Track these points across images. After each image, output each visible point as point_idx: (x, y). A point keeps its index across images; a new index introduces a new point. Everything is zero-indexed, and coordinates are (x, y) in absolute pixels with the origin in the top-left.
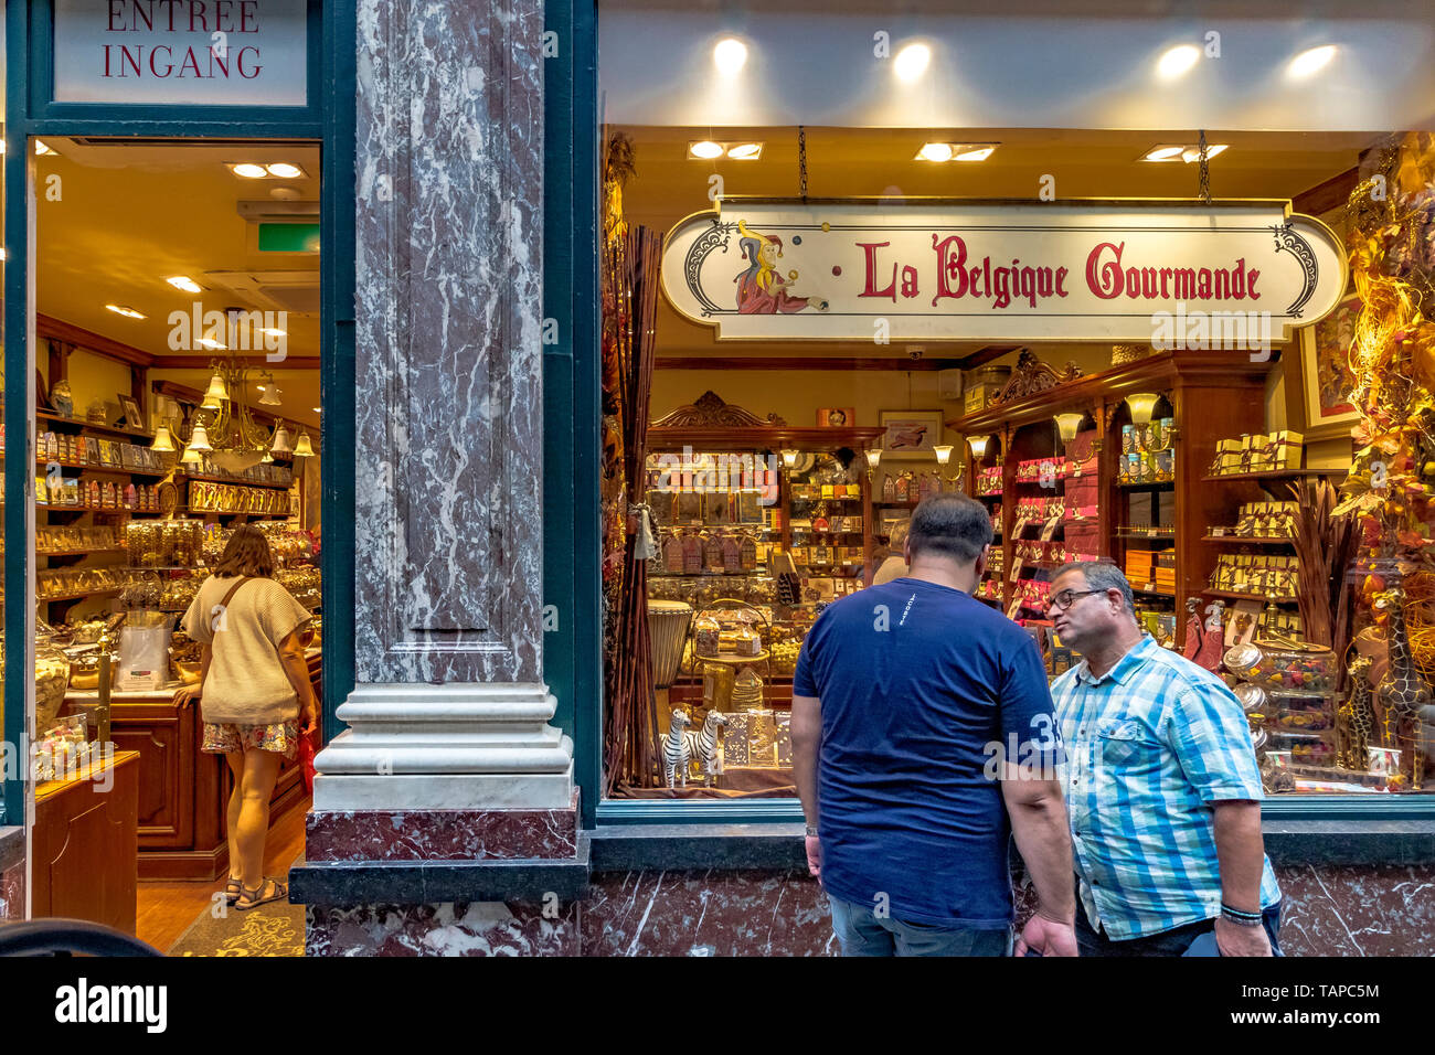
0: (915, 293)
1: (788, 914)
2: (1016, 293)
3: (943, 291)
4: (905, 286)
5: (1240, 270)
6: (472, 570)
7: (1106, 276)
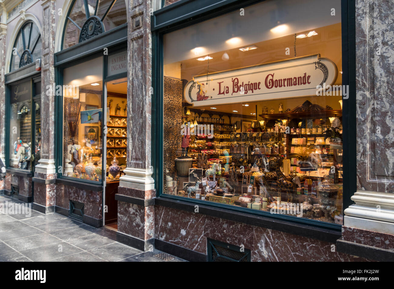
0: (228, 92)
2: (249, 90)
3: (234, 91)
4: (226, 91)
5: (305, 77)
7: (270, 83)
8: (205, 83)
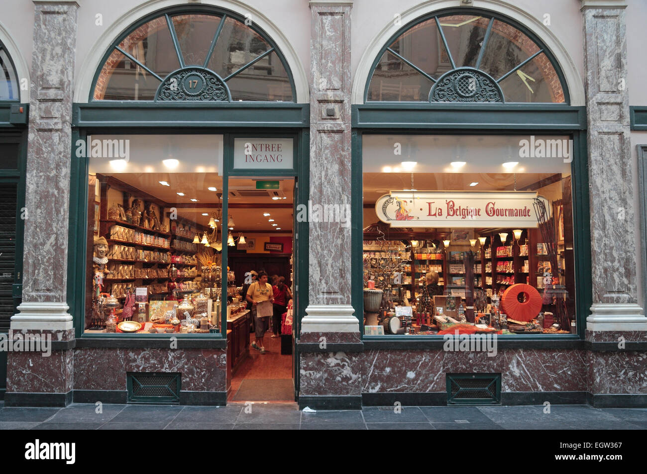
0: (441, 215)
1: (408, 360)
2: (467, 215)
3: (449, 215)
4: (439, 213)
5: (525, 209)
6: (335, 278)
7: (491, 211)
8: (408, 201)
